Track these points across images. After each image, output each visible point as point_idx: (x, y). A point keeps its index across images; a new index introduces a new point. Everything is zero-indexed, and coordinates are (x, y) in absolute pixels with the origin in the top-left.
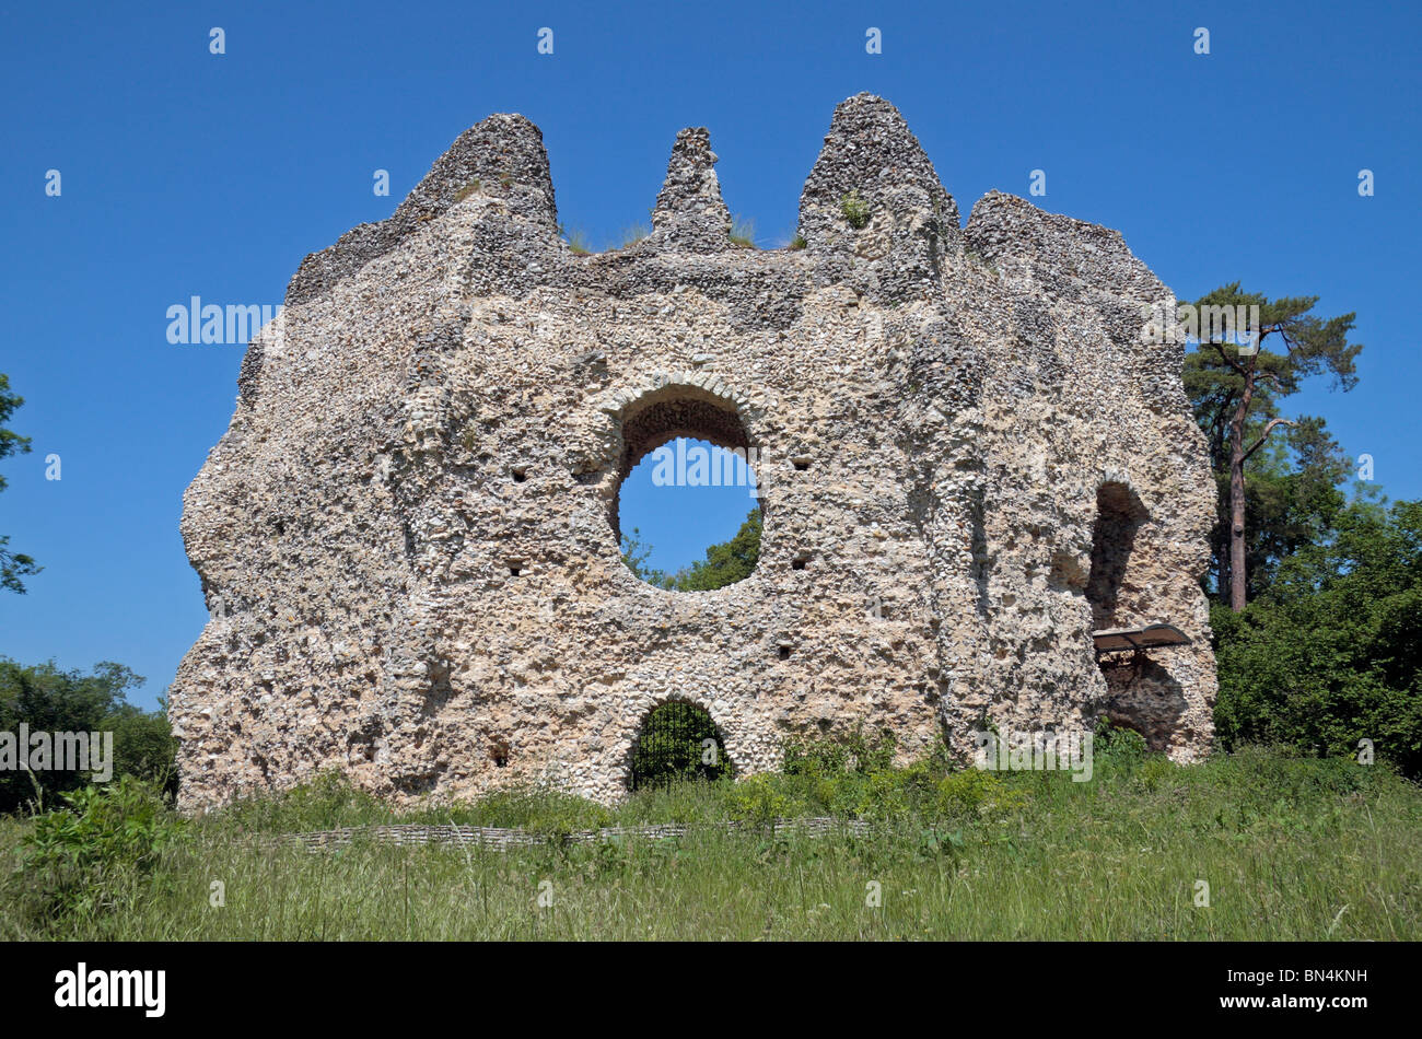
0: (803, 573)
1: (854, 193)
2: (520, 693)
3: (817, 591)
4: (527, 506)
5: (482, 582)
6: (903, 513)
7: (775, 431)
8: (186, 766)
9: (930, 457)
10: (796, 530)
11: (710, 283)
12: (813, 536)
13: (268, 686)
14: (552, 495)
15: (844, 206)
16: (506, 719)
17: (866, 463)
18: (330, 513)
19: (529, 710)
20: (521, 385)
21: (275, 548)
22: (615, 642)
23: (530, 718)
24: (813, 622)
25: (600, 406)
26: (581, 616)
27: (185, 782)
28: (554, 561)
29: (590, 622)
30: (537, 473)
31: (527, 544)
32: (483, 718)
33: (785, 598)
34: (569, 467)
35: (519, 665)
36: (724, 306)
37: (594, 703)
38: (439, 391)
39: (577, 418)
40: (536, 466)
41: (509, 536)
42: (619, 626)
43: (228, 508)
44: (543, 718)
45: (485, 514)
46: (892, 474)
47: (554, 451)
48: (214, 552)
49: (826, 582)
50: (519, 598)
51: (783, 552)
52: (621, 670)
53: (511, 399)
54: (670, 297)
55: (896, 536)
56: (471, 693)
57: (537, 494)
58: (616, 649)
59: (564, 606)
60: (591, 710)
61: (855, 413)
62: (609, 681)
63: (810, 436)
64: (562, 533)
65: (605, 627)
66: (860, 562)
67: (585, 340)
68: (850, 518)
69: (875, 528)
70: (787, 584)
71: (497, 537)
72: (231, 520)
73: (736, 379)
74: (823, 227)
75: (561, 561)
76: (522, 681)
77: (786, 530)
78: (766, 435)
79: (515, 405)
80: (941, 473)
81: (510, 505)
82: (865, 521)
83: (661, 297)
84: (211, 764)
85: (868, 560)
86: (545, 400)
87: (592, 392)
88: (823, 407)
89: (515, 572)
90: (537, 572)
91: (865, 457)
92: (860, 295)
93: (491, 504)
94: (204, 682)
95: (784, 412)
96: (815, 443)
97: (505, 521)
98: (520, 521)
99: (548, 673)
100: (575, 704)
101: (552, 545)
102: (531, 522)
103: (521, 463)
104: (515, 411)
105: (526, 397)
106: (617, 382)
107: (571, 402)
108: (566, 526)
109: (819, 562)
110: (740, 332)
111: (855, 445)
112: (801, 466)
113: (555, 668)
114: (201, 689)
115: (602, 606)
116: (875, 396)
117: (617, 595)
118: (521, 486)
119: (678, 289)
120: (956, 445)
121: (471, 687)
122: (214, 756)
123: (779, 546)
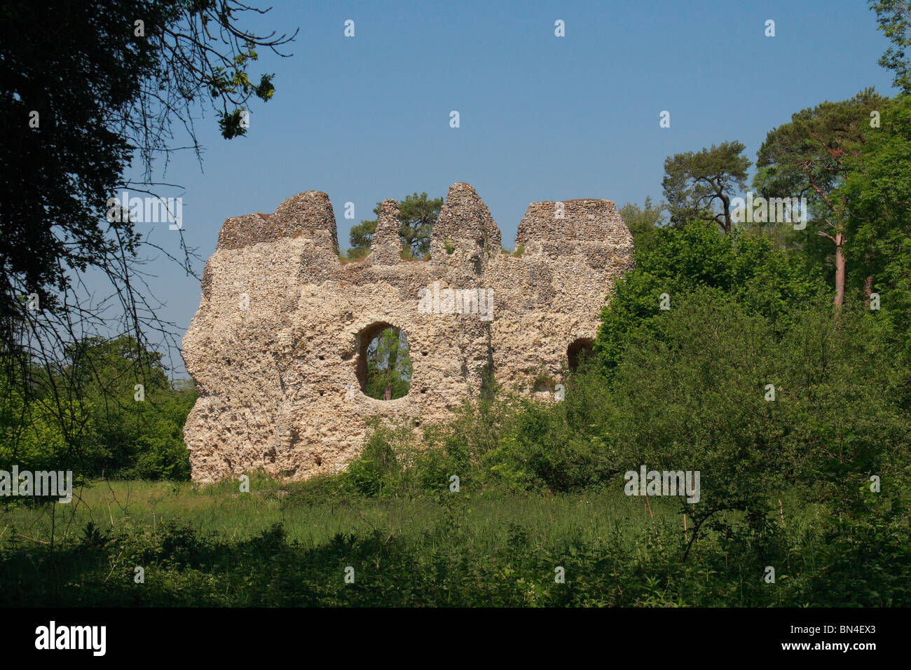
0: (425, 395)
1: (449, 237)
2: (325, 439)
3: (429, 402)
4: (325, 370)
5: (310, 399)
6: (460, 373)
7: (415, 340)
8: (194, 462)
9: (465, 356)
10: (421, 380)
11: (392, 279)
12: (427, 382)
13: (229, 430)
14: (334, 365)
15: (445, 243)
16: (319, 450)
17: (448, 353)
18: (250, 362)
19: (327, 446)
20: (321, 323)
21: (227, 371)
22: (357, 421)
23: (328, 449)
24: (427, 413)
25: (351, 331)
26: (345, 412)
27: (194, 468)
28: (335, 391)
29: (348, 414)
30: (328, 357)
31: (325, 385)
32: (312, 449)
33: (417, 405)
34: (339, 354)
35: (324, 429)
36: (396, 289)
37: (350, 443)
38: (289, 330)
39: (342, 335)
40: (328, 355)
41: (319, 382)
42: (359, 415)
43: (203, 348)
44: (333, 449)
45: (309, 374)
46: (457, 358)
47: (334, 349)
48: (199, 369)
49: (432, 399)
50: (323, 405)
51: (417, 388)
52: (359, 431)
53: (318, 328)
54: (377, 285)
55: (457, 381)
56: (307, 440)
57: (328, 366)
58: (358, 423)
59: (339, 408)
60: (349, 445)
61: (444, 334)
62: (356, 435)
63: (427, 343)
64: (338, 380)
65: (354, 415)
66: (444, 391)
67: (344, 303)
68: (441, 375)
69: (450, 378)
70: (418, 400)
71: (314, 382)
72: (205, 354)
73: (401, 320)
74: (438, 251)
75: (337, 391)
76: (325, 435)
77: (418, 379)
78: (412, 342)
79: (319, 331)
80: (469, 361)
81: (318, 370)
82: (446, 376)
83: (373, 285)
84: (205, 461)
85: (447, 391)
86: (331, 328)
87: (347, 325)
88: (433, 331)
89: (322, 395)
90: (329, 395)
91: (447, 351)
92: (449, 284)
93: (311, 370)
94: (199, 426)
95: (418, 334)
96: (429, 346)
97: (317, 376)
98: (322, 376)
99: (334, 432)
100: (344, 443)
101: (334, 385)
102: (327, 376)
103: (322, 354)
104: (319, 333)
105: (323, 328)
106: (357, 321)
107: (340, 330)
108: (339, 378)
109: (429, 391)
110: (403, 300)
111: (444, 347)
112: (425, 354)
113: (336, 430)
114: (198, 429)
115: (353, 408)
116: (451, 327)
117: (357, 403)
118: (323, 362)
119: (379, 282)
120: (474, 352)
121: (307, 438)
122: (206, 458)
123: (416, 385)
